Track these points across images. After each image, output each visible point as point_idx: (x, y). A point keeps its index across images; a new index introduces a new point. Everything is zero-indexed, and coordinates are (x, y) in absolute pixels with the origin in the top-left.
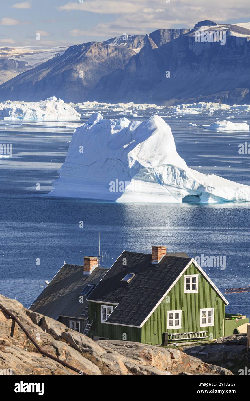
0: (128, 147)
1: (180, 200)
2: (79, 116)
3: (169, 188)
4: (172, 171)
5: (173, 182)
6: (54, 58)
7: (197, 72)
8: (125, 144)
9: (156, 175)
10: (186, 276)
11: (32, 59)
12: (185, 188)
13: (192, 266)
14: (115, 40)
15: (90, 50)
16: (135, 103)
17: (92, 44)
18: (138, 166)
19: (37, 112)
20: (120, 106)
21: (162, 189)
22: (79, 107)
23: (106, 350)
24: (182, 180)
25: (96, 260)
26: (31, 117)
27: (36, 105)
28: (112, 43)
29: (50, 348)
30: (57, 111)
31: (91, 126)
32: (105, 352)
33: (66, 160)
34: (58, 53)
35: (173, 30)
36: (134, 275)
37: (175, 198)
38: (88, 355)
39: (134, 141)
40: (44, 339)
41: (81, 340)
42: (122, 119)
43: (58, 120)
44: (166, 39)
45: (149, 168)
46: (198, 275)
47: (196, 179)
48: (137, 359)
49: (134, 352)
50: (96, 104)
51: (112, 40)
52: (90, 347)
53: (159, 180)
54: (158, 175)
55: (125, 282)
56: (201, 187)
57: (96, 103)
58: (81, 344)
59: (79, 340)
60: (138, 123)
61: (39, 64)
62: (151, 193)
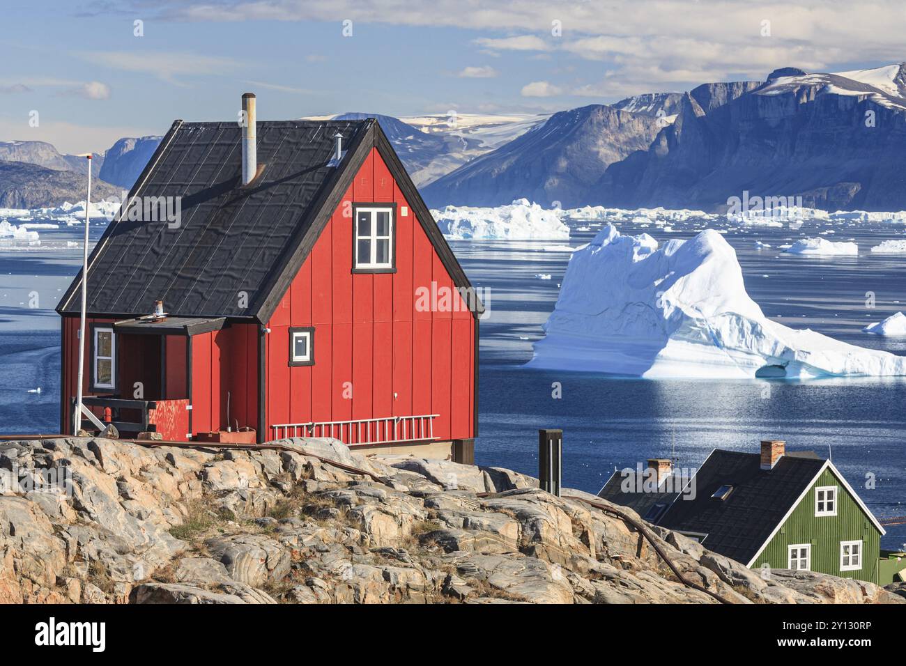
0: (661, 284)
1: (751, 375)
2: (566, 232)
3: (733, 353)
4: (738, 325)
5: (739, 342)
6: (527, 134)
7: (773, 155)
8: (658, 279)
9: (711, 332)
10: (818, 489)
11: (491, 135)
12: (759, 352)
13: (826, 472)
14: (633, 102)
15: (589, 119)
16: (667, 208)
17: (593, 109)
18: (680, 316)
19: (495, 225)
20: (643, 213)
21: (722, 355)
22: (571, 217)
23: (766, 581)
24: (754, 340)
25: (669, 465)
26: (486, 234)
27: (494, 214)
28: (626, 107)
29: (694, 575)
30: (530, 223)
31: (600, 249)
32: (766, 585)
33: (557, 306)
34: (534, 124)
35: (731, 85)
36: (732, 489)
37: (743, 370)
38: (743, 588)
39: (673, 273)
40: (683, 564)
41: (731, 567)
42: (641, 236)
43: (532, 239)
44: (720, 98)
45: (698, 319)
46: (836, 487)
47: (779, 339)
48: (812, 595)
49: (808, 585)
50: (601, 212)
51: (626, 102)
52: (744, 578)
53: (715, 340)
54: (714, 332)
55: (718, 499)
56: (787, 351)
57: (600, 208)
58: (731, 572)
59: (727, 566)
60: (680, 242)
61: (504, 144)
62: (702, 362)
